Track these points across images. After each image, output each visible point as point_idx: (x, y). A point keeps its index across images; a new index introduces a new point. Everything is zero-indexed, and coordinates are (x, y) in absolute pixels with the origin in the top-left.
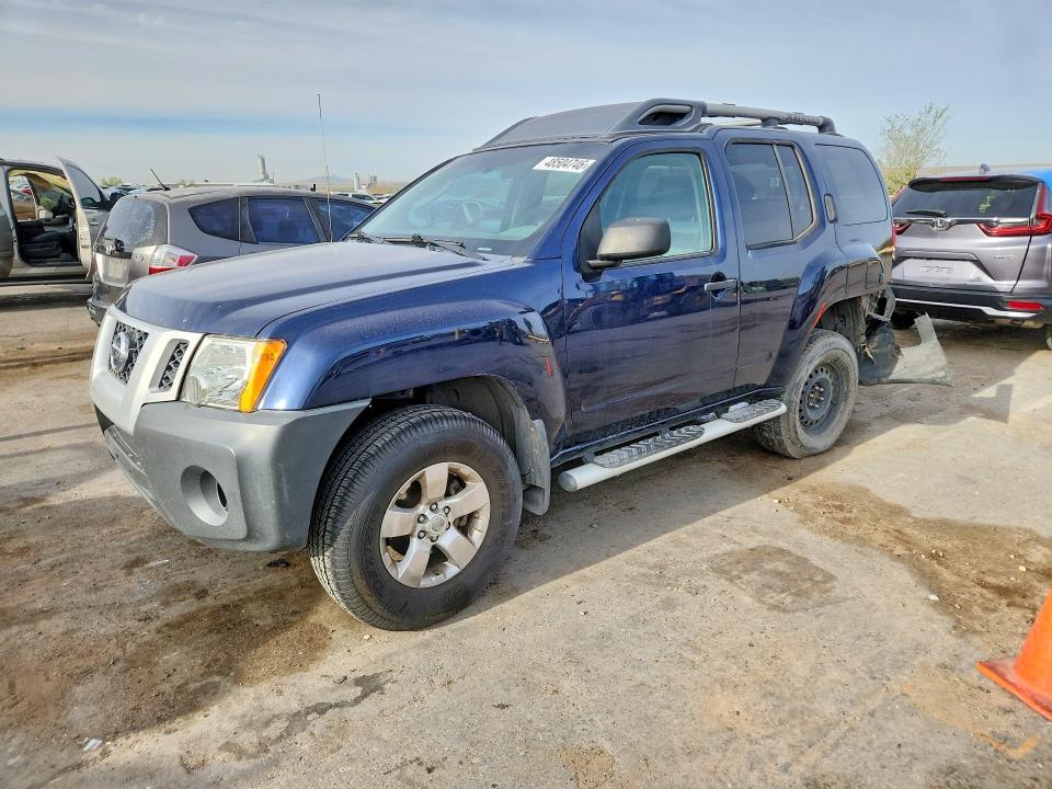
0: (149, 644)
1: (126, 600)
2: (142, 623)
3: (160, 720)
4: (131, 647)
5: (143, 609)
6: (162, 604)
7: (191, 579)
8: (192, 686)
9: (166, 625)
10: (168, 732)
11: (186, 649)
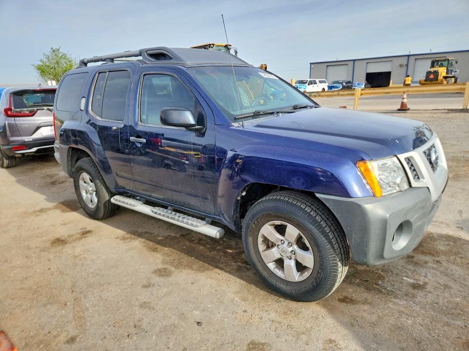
0: (445, 255)
1: (438, 273)
2: (441, 262)
3: (460, 239)
4: (452, 258)
5: (435, 266)
6: (428, 263)
7: (406, 264)
8: (444, 239)
9: (434, 256)
10: (460, 236)
11: (436, 247)
